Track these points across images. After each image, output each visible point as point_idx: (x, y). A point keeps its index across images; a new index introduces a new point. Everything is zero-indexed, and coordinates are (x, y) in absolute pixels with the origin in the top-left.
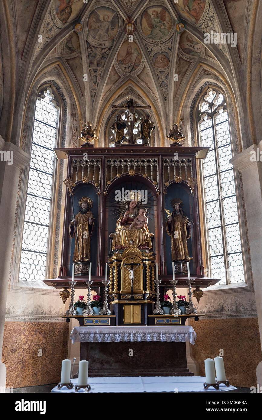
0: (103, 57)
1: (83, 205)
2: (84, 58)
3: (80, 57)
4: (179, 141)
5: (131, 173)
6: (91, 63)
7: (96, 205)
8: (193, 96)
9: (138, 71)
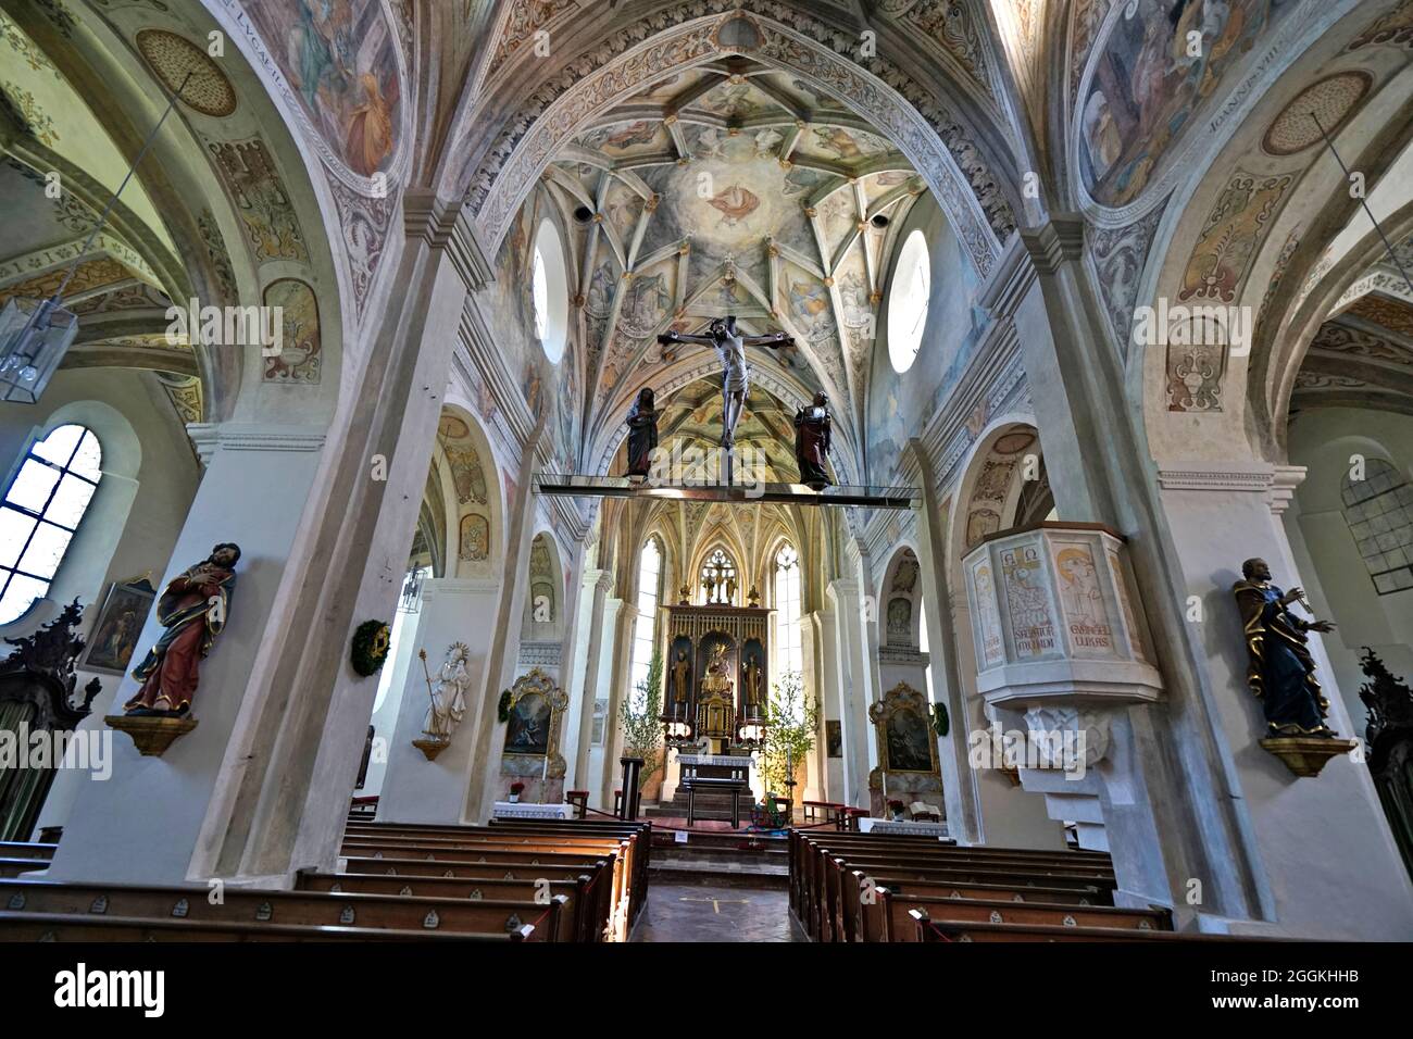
0: (698, 512)
1: (681, 655)
2: (683, 515)
3: (678, 512)
4: (757, 601)
5: (718, 629)
6: (687, 517)
7: (691, 653)
8: (773, 548)
9: (727, 521)
